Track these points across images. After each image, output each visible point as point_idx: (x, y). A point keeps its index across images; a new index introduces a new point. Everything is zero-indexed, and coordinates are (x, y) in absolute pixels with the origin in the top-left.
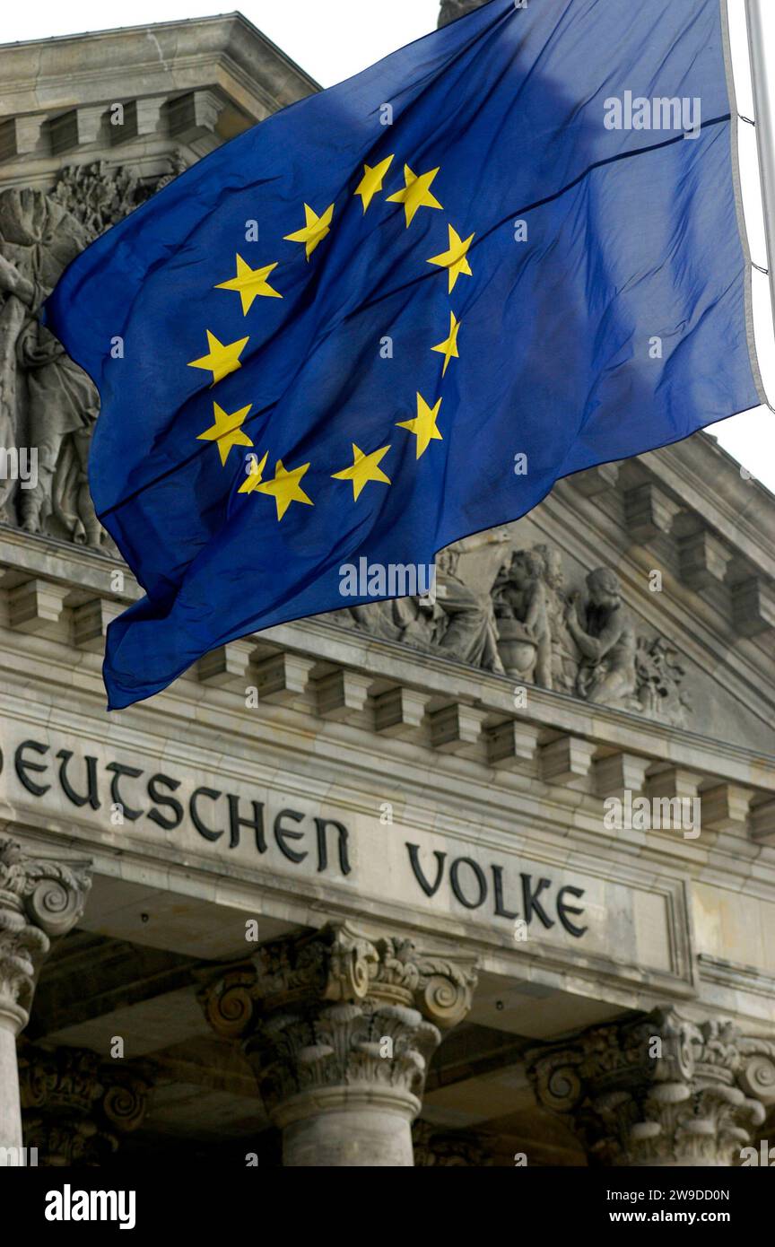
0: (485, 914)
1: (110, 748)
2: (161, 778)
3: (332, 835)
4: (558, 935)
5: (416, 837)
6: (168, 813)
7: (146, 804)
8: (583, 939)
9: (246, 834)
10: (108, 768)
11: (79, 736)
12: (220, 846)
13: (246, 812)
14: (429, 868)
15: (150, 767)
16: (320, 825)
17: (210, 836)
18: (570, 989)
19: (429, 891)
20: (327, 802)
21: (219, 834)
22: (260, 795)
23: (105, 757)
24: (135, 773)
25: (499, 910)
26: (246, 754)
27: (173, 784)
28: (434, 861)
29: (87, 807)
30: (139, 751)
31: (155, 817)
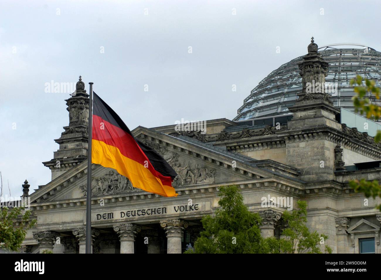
0: (184, 211)
2: (143, 210)
3: (164, 209)
4: (195, 211)
5: (175, 206)
6: (144, 213)
7: (141, 213)
8: (198, 210)
9: (153, 213)
11: (134, 209)
12: (150, 215)
13: (153, 210)
14: (177, 209)
15: (142, 209)
17: (149, 214)
18: (196, 217)
19: (177, 211)
20: (163, 206)
21: (150, 214)
22: (155, 208)
23: (136, 210)
24: (140, 210)
25: (186, 210)
26: (152, 204)
27: (145, 210)
28: (178, 208)
29: (134, 216)
30: (140, 208)
31: (142, 214)
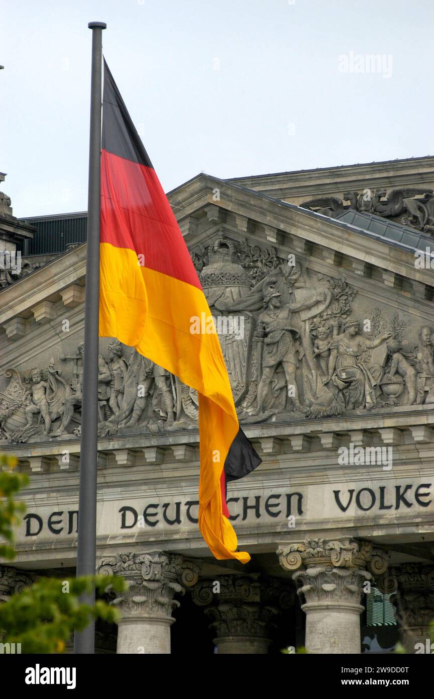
0: (376, 510)
1: (187, 496)
4: (417, 509)
5: (337, 487)
8: (429, 507)
9: (251, 512)
10: (186, 504)
11: (172, 495)
12: (239, 521)
13: (251, 502)
14: (344, 499)
16: (289, 497)
17: (234, 518)
18: (420, 531)
19: (343, 509)
20: (292, 486)
21: (238, 516)
22: (259, 493)
23: (184, 500)
25: (382, 507)
28: (348, 494)
29: (176, 523)
